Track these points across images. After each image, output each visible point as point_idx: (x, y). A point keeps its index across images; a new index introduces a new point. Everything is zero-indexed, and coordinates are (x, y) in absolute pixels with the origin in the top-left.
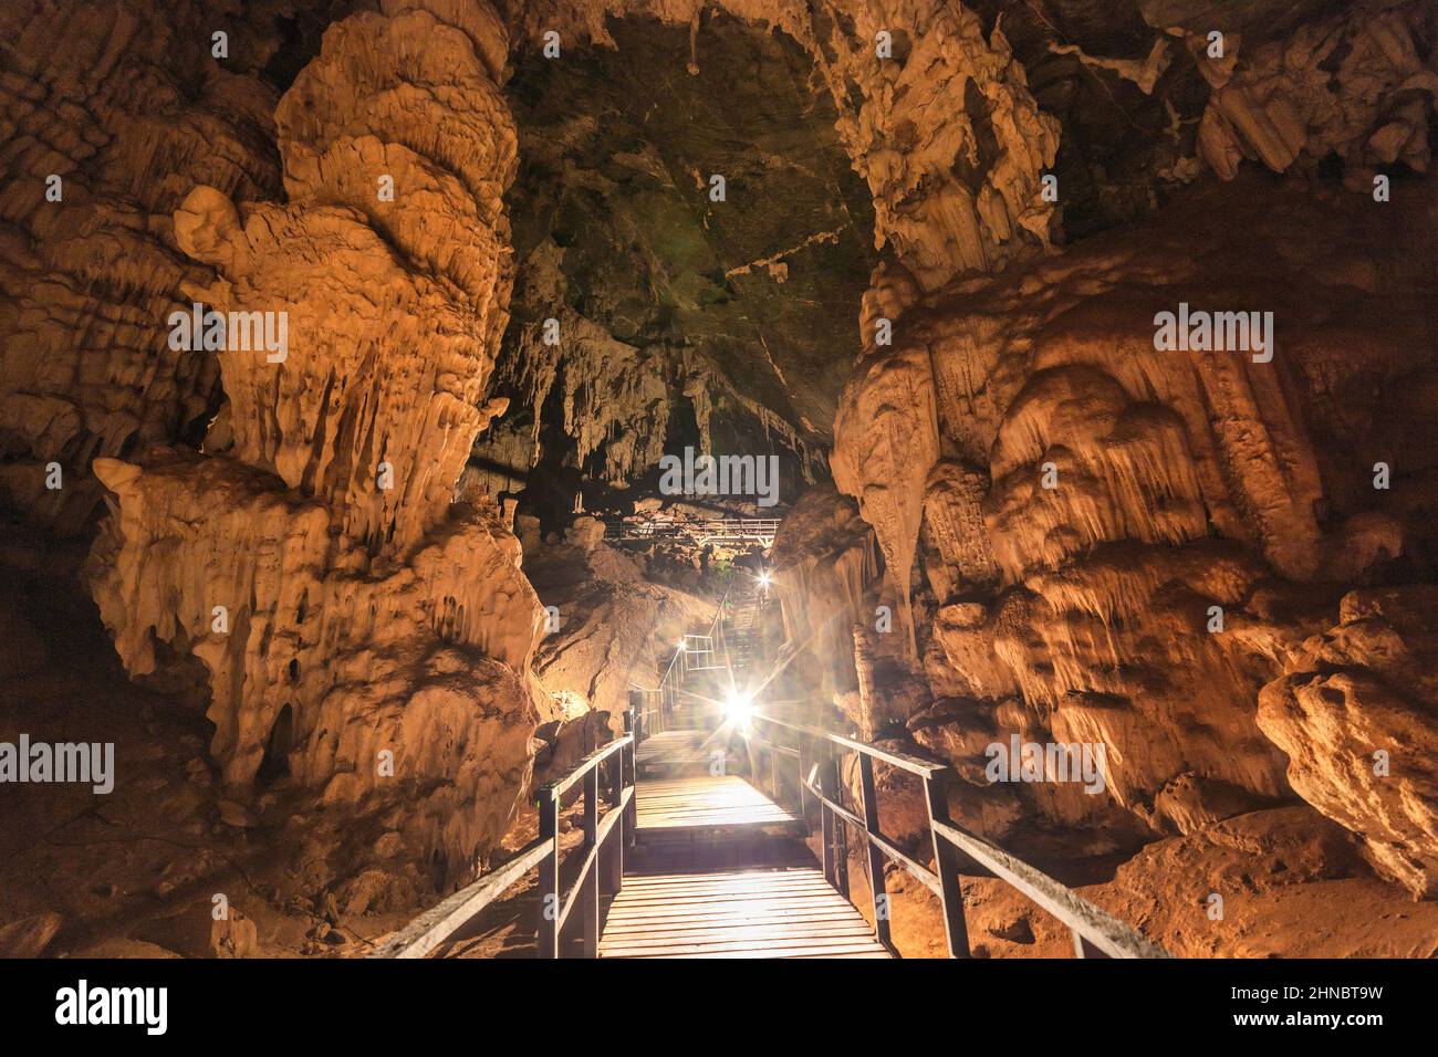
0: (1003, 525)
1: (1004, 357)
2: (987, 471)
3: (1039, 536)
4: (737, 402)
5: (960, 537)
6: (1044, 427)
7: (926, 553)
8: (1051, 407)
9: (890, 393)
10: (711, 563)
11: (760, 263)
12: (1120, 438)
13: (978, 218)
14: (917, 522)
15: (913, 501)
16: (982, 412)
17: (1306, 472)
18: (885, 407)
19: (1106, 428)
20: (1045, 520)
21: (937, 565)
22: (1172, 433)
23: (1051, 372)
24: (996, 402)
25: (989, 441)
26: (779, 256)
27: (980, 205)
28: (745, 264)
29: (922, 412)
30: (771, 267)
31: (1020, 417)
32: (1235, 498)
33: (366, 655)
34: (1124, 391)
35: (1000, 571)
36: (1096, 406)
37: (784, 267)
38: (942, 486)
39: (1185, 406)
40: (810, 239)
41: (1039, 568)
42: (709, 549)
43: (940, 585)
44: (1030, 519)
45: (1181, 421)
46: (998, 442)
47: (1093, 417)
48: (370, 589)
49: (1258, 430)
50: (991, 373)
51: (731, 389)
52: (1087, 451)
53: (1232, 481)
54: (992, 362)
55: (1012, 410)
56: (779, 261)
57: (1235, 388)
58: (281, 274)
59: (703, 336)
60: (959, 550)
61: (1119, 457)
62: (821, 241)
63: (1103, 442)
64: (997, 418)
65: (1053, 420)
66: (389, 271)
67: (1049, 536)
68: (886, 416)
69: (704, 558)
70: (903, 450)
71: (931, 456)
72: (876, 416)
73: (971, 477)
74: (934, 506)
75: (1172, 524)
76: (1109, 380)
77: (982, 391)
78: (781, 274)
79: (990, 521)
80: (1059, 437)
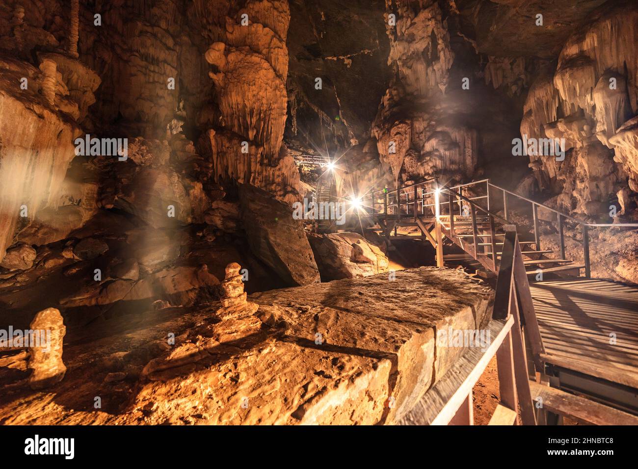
0: (422, 165)
1: (429, 125)
2: (420, 152)
3: (429, 168)
4: (308, 105)
5: (412, 167)
6: (435, 145)
7: (403, 170)
8: (437, 141)
9: (400, 130)
10: (303, 172)
11: (342, 58)
12: (448, 149)
13: (427, 74)
14: (402, 163)
15: (401, 157)
16: (421, 138)
17: (475, 160)
18: (398, 133)
19: (446, 147)
20: (431, 164)
21: (405, 173)
22: (457, 149)
23: (439, 132)
24: (425, 136)
25: (422, 145)
26: (349, 56)
27: (428, 71)
28: (335, 56)
29: (407, 136)
30: (346, 60)
31: (430, 141)
32: (464, 163)
33: (274, 185)
34: (452, 139)
35: (419, 174)
36: (446, 142)
37: (350, 61)
38: (410, 155)
39: (461, 145)
40: (362, 51)
41: (428, 174)
42: (301, 167)
43: (404, 177)
44: (428, 164)
45: (459, 147)
46: (424, 146)
47: (445, 144)
48: (273, 169)
49: (471, 151)
50: (425, 128)
51: (306, 100)
52: (442, 151)
53: (465, 160)
54: (426, 126)
55: (429, 139)
56: (349, 58)
57: (470, 142)
58: (246, 75)
59: (296, 73)
60: (411, 169)
61: (447, 153)
62: (366, 53)
63: (445, 150)
64: (424, 140)
65: (437, 143)
66: (274, 77)
67: (431, 168)
68: (398, 136)
69: (300, 169)
70: (401, 145)
71: (408, 147)
72: (395, 135)
73: (416, 153)
74: (407, 159)
75: (453, 167)
76: (450, 137)
77: (422, 133)
78: (349, 64)
79: (419, 164)
80: (437, 147)
